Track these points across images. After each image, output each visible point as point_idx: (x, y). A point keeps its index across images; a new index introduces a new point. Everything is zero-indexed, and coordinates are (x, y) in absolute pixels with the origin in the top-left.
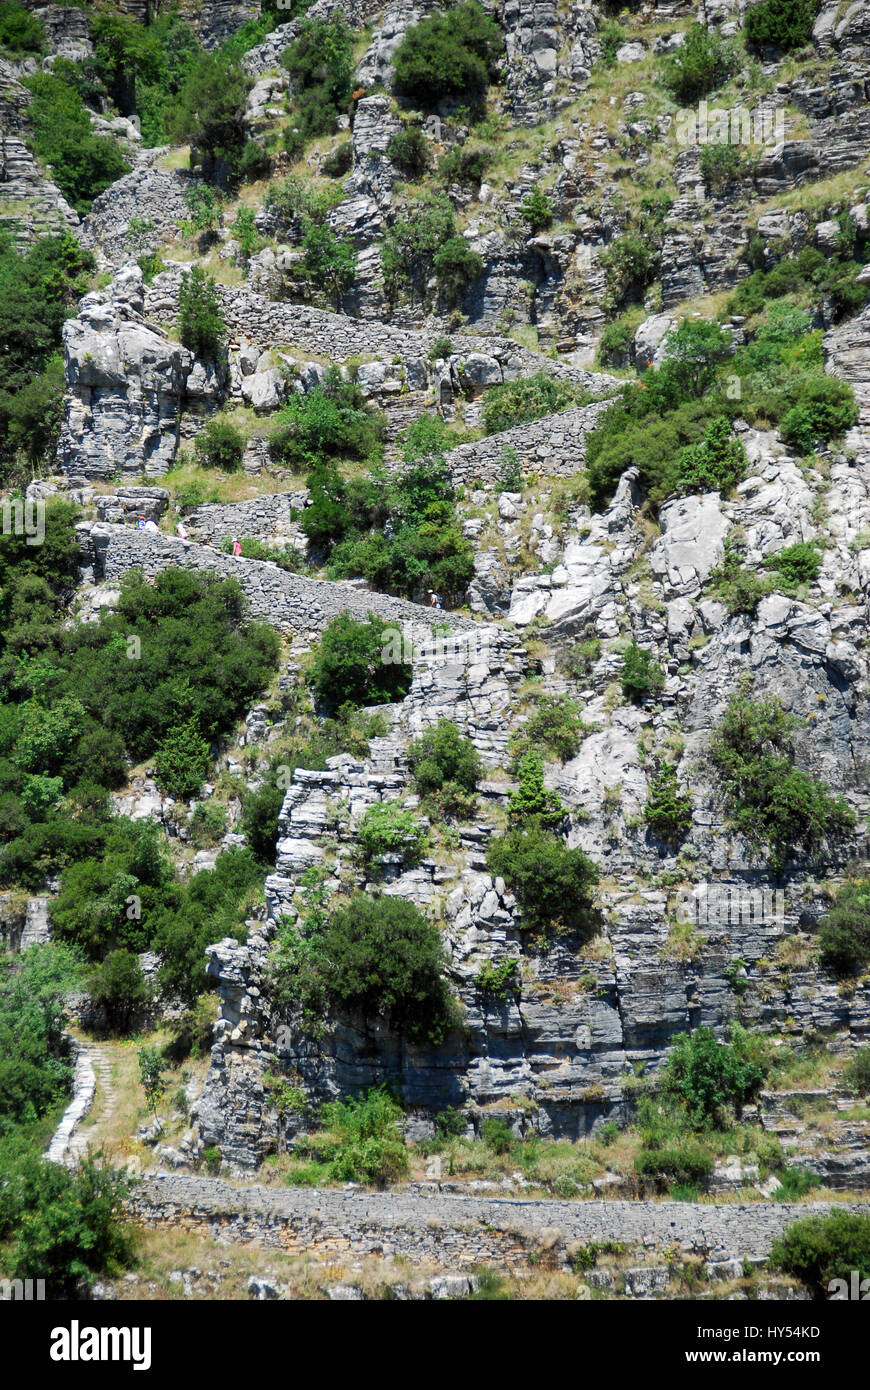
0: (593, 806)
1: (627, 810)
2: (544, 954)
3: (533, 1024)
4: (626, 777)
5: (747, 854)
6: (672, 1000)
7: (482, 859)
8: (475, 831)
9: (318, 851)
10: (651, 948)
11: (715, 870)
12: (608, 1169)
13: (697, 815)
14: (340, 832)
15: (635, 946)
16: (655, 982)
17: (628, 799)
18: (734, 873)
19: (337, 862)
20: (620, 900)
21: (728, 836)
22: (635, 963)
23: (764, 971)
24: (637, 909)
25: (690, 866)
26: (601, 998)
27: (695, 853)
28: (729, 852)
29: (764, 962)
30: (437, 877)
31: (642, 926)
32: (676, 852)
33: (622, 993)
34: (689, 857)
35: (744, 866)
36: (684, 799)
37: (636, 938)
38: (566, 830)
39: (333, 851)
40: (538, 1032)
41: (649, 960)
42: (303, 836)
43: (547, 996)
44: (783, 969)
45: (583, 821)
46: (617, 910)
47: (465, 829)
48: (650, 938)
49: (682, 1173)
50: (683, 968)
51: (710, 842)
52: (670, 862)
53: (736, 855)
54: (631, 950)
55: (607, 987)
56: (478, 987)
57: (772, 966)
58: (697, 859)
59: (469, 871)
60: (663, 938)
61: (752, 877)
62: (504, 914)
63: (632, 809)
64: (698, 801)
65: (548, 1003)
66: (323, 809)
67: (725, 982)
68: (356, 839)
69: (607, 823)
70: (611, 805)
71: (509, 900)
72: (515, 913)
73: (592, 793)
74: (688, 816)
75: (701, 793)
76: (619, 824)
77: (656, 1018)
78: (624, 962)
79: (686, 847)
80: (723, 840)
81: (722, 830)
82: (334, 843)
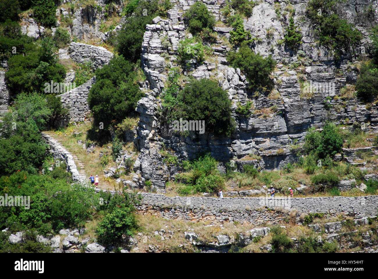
0: (263, 37)
1: (276, 37)
2: (257, 98)
3: (257, 126)
4: (273, 24)
5: (326, 54)
6: (306, 114)
7: (225, 60)
8: (220, 48)
9: (162, 59)
10: (296, 94)
11: (314, 61)
12: (300, 183)
13: (304, 38)
14: (168, 50)
15: (289, 93)
16: (300, 107)
17: (276, 33)
18: (321, 62)
19: (170, 63)
20: (280, 75)
21: (317, 47)
22: (291, 100)
23: (337, 100)
24: (288, 78)
25: (302, 59)
26: (279, 115)
27: (304, 54)
28: (319, 54)
29: (337, 97)
30: (209, 68)
31: (291, 85)
32: (296, 53)
33: (288, 112)
34: (301, 56)
35: (326, 59)
36: (298, 32)
37: (290, 90)
38: (253, 46)
39: (168, 58)
40: (258, 129)
41: (296, 98)
42: (157, 53)
43: (260, 115)
44: (343, 100)
45: (260, 42)
46: (280, 78)
47: (214, 47)
48: (294, 90)
49: (329, 183)
50: (309, 101)
51: (311, 50)
52: (295, 58)
53: (322, 55)
54: (288, 94)
55: (282, 110)
56: (237, 113)
57: (339, 98)
58: (304, 56)
59: (220, 65)
60: (299, 89)
61: (328, 63)
62: (242, 83)
63: (278, 37)
64: (304, 33)
65: (261, 117)
66: (159, 41)
67: (323, 106)
68: (176, 53)
69: (269, 43)
70: (269, 36)
71: (243, 77)
72: (247, 82)
73: (262, 31)
74: (300, 39)
75: (304, 30)
76: (274, 43)
77: (301, 122)
78: (287, 100)
79: (300, 52)
80: (316, 49)
81: (315, 44)
82: (167, 55)
